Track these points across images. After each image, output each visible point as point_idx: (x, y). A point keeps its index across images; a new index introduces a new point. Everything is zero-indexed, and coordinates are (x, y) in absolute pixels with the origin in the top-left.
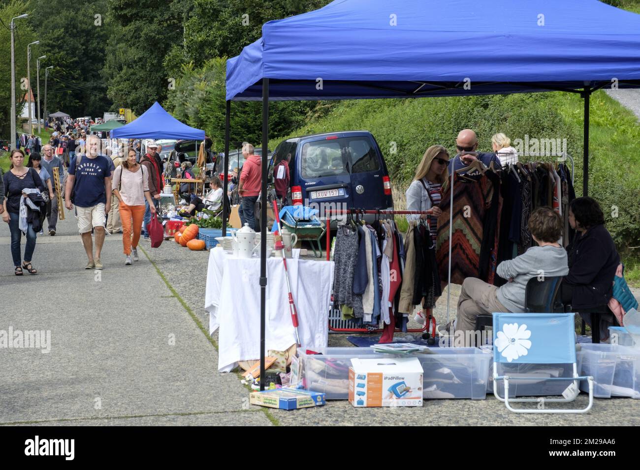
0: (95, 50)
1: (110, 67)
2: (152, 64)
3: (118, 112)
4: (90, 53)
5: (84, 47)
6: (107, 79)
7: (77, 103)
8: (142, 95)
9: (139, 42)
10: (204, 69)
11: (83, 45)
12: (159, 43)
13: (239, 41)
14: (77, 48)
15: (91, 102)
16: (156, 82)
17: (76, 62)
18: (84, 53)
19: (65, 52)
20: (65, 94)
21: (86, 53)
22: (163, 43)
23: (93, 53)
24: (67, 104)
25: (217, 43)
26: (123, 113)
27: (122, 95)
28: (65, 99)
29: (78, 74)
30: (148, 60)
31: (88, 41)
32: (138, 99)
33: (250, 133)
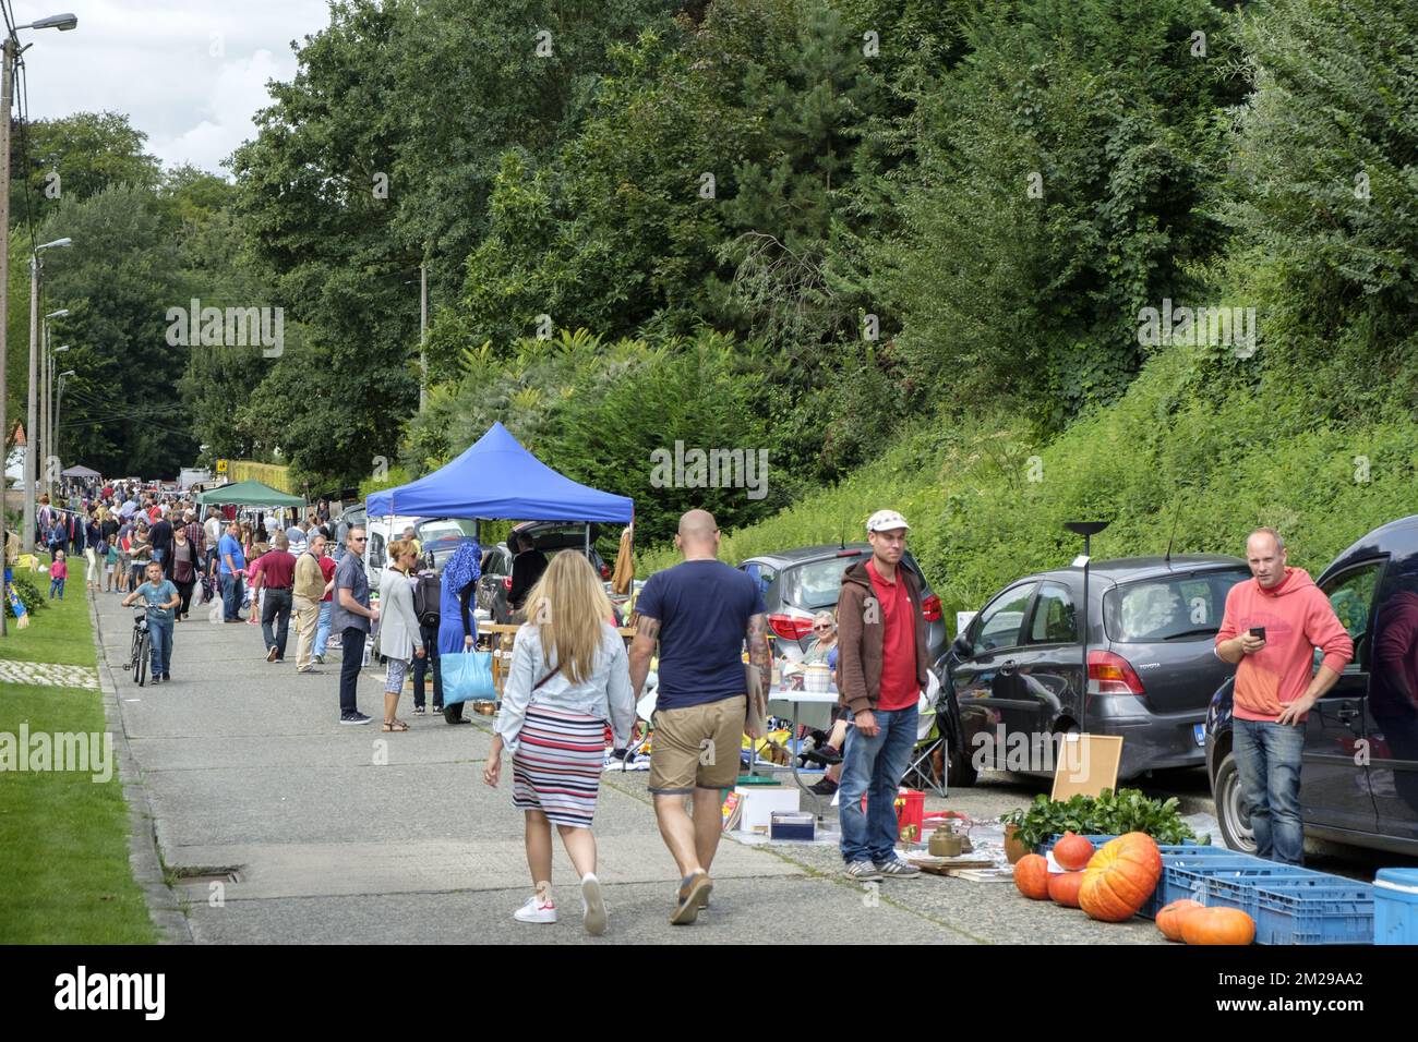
0: (151, 342)
1: (197, 375)
2: (345, 356)
3: (213, 468)
4: (142, 350)
5: (130, 337)
6: (192, 400)
7: (112, 450)
8: (319, 426)
9: (317, 306)
10: (521, 361)
11: (126, 332)
12: (359, 312)
13: (604, 296)
14: (115, 339)
15: (142, 449)
16: (352, 397)
17: (113, 367)
18: (129, 350)
19: (91, 347)
20: (88, 431)
21: (133, 348)
22: (371, 310)
23: (147, 349)
24: (93, 452)
25: (552, 301)
26: (224, 470)
27: (269, 425)
28: (88, 441)
29: (117, 391)
30: (337, 347)
31: (137, 324)
32: (308, 434)
33: (666, 510)
